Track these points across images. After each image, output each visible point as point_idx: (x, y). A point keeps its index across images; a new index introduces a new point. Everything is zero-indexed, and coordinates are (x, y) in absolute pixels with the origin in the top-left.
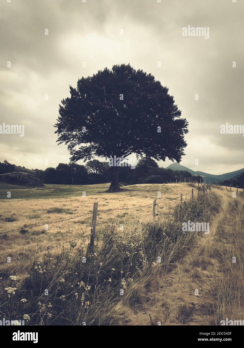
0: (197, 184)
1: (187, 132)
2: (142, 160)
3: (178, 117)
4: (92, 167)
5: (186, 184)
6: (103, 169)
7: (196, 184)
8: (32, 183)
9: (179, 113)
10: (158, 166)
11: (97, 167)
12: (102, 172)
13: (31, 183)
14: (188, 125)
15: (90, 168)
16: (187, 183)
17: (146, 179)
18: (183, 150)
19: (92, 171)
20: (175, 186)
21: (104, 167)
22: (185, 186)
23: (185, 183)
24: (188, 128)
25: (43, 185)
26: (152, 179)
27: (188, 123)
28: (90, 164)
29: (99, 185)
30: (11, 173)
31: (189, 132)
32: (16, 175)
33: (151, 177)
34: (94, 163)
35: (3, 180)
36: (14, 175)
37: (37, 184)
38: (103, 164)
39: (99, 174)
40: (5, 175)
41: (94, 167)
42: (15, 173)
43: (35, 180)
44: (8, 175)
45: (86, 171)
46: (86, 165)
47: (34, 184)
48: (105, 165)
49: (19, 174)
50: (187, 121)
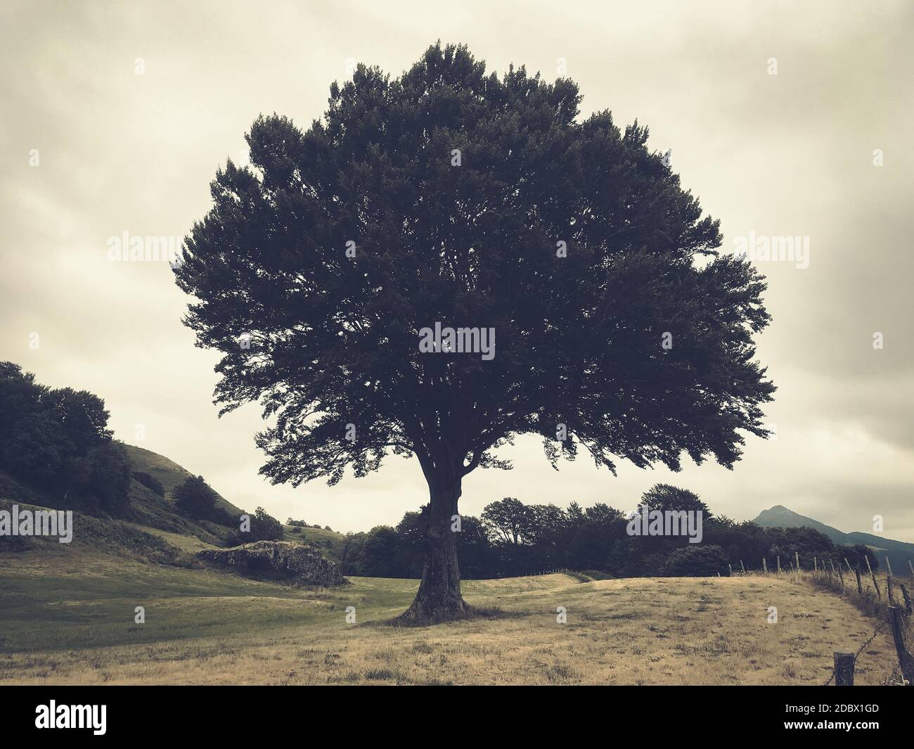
0: (849, 580)
1: (765, 324)
2: (653, 495)
3: (708, 253)
4: (500, 521)
5: (804, 579)
6: (534, 528)
7: (846, 581)
8: (312, 576)
9: (710, 234)
10: (711, 515)
11: (514, 521)
12: (530, 537)
13: (309, 574)
14: (763, 288)
15: (494, 525)
16: (809, 575)
17: (671, 560)
18: (760, 415)
19: (499, 534)
20: (752, 586)
21: (538, 522)
22: (797, 588)
23: (799, 574)
24: (764, 305)
25: (345, 582)
26: (689, 557)
27: (763, 282)
28: (494, 512)
29: (517, 580)
30: (253, 545)
31: (771, 320)
32: (267, 549)
33: (684, 551)
34: (507, 509)
35: (231, 565)
36: (261, 550)
37: (327, 578)
38: (535, 512)
39: (522, 545)
40: (236, 550)
41: (506, 523)
42: (265, 545)
43: (320, 567)
44: (244, 552)
45: (482, 534)
46: (482, 515)
47: (318, 577)
48: (540, 514)
49: (276, 546)
50: (758, 270)
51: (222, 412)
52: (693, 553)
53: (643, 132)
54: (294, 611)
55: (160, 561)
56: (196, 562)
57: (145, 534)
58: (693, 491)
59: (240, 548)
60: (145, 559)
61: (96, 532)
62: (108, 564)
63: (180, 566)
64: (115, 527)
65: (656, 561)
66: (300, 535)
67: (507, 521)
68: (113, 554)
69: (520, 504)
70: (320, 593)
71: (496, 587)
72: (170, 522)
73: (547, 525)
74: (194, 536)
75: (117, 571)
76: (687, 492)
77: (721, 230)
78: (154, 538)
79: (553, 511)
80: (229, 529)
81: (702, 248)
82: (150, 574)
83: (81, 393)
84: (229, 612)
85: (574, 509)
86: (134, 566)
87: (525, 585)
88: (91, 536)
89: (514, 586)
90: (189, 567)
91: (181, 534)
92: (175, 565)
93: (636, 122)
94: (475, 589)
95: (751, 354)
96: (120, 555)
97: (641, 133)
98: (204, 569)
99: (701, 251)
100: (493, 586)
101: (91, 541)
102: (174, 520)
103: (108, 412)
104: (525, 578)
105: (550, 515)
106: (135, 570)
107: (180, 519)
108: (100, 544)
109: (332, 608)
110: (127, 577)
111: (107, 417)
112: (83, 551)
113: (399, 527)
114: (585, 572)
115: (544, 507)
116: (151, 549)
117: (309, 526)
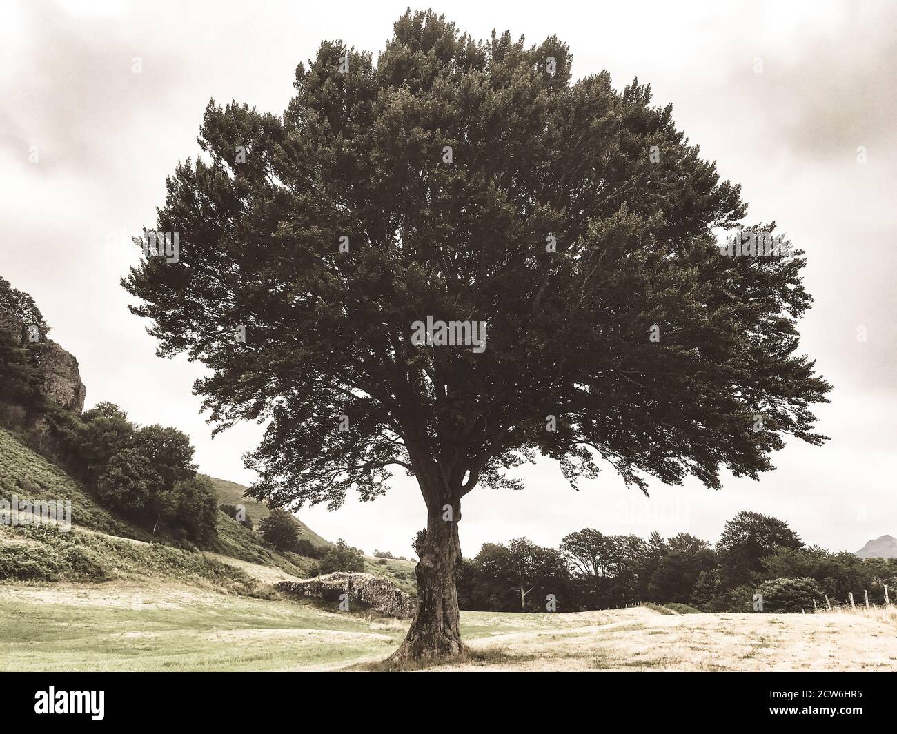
1: (806, 306)
2: (737, 524)
3: (730, 226)
4: (580, 553)
5: (893, 616)
6: (615, 560)
8: (386, 609)
9: (730, 203)
10: (803, 545)
11: (594, 553)
12: (611, 569)
13: (384, 606)
14: (800, 264)
15: (573, 556)
18: (812, 419)
19: (578, 567)
21: (619, 554)
22: (882, 628)
23: (888, 611)
24: (803, 284)
26: (779, 591)
28: (572, 543)
30: (328, 576)
31: (813, 301)
32: (342, 581)
33: (774, 584)
34: (586, 540)
35: (308, 597)
36: (336, 582)
37: (401, 611)
38: (616, 543)
39: (603, 577)
40: (312, 582)
41: (585, 555)
42: (340, 576)
43: (394, 599)
44: (320, 584)
45: (561, 566)
46: (561, 546)
47: (392, 610)
48: (621, 545)
49: (350, 577)
50: (793, 242)
51: (215, 432)
52: (783, 586)
53: (644, 92)
54: (349, 645)
55: (240, 592)
56: (274, 594)
57: (226, 566)
58: (781, 518)
59: (316, 579)
60: (224, 590)
61: (177, 563)
62: (186, 595)
63: (258, 597)
64: (197, 559)
65: (743, 595)
66: (385, 566)
67: (586, 553)
68: (193, 585)
69: (599, 535)
70: (390, 626)
71: (574, 621)
72: (256, 554)
73: (629, 556)
74: (278, 568)
75: (193, 601)
76: (774, 519)
77: (743, 197)
78: (235, 570)
79: (634, 542)
80: (313, 561)
81: (722, 220)
82: (226, 606)
83: (168, 429)
84: (282, 645)
85: (656, 538)
86: (211, 597)
87: (604, 619)
88: (172, 567)
89: (592, 619)
90: (267, 598)
91: (266, 565)
92: (253, 596)
93: (636, 81)
94: (551, 622)
95: (794, 346)
96: (199, 586)
97: (642, 93)
98: (281, 600)
99: (721, 225)
100: (571, 620)
101: (172, 572)
102: (260, 552)
103: (193, 447)
104: (605, 611)
105: (632, 546)
106: (211, 601)
107: (265, 551)
108: (180, 575)
109: (391, 642)
110: (200, 608)
111: (192, 452)
112: (163, 581)
113: (477, 558)
114: (669, 605)
115: (625, 537)
116: (231, 580)
117: (395, 558)
